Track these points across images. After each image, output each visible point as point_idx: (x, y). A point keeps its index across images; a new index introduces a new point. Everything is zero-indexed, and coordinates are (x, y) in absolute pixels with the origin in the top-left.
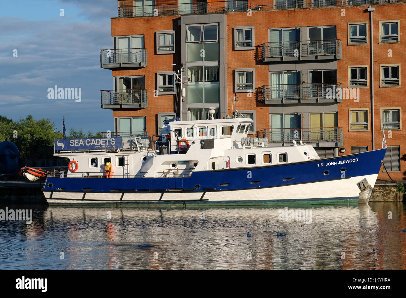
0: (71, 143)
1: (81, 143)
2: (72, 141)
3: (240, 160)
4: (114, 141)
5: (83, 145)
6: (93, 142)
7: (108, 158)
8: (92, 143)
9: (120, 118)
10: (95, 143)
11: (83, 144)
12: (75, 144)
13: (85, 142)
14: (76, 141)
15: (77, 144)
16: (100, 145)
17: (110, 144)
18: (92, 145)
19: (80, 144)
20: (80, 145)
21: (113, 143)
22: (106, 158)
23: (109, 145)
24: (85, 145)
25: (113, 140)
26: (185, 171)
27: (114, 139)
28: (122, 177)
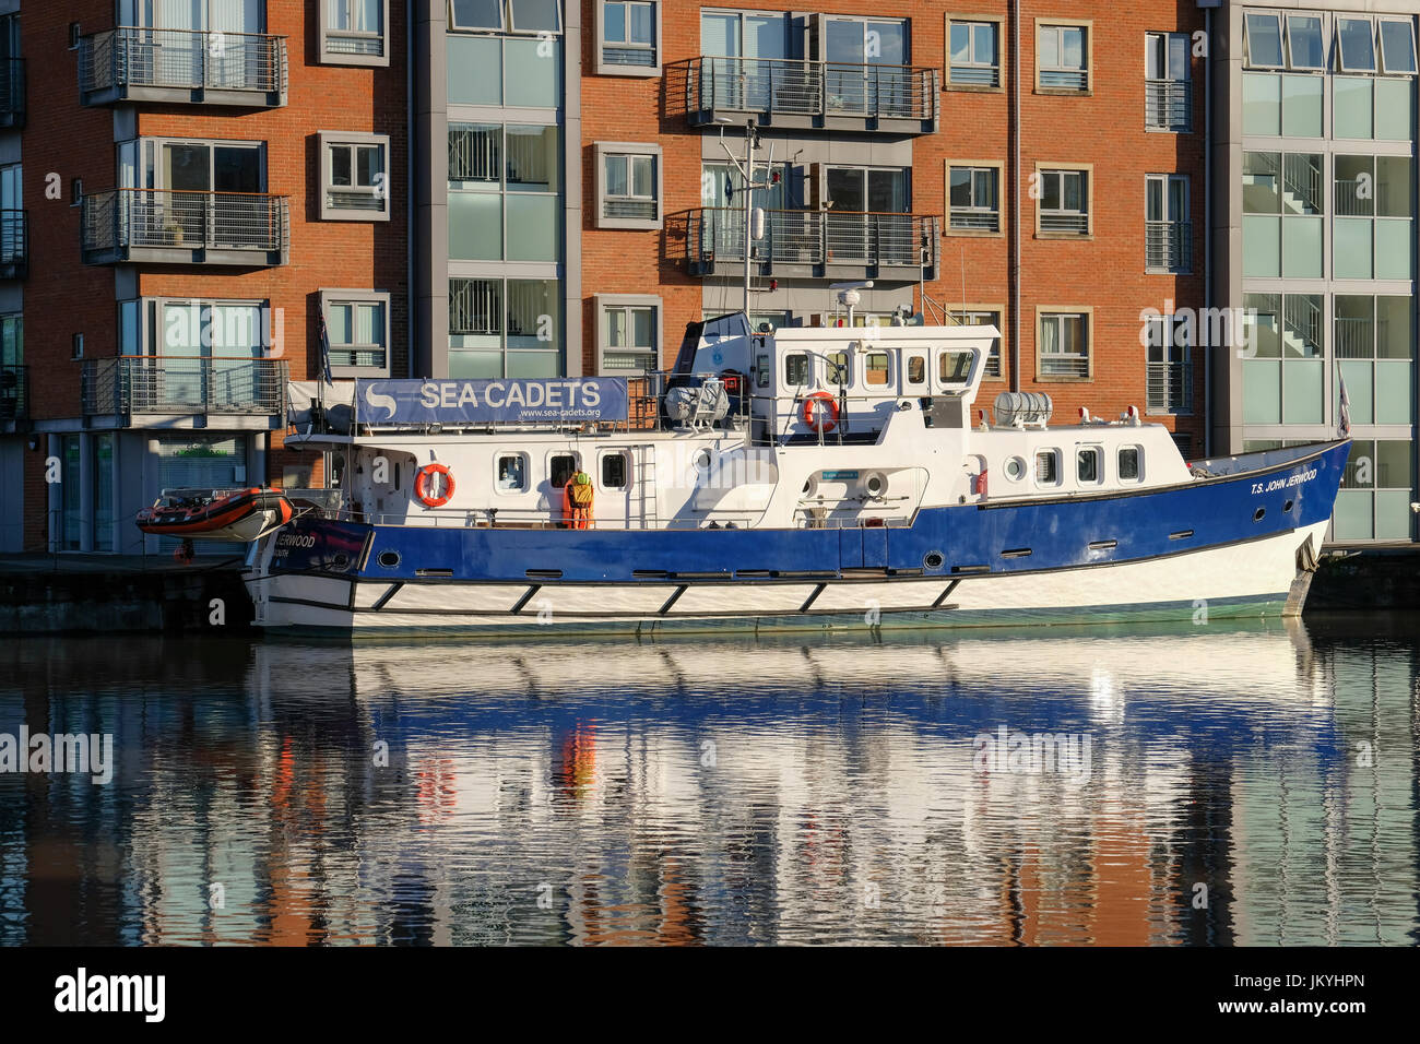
0: (428, 394)
1: (468, 395)
2: (430, 390)
3: (1018, 467)
4: (597, 392)
5: (476, 405)
6: (516, 395)
7: (569, 455)
8: (511, 399)
9: (166, 301)
10: (520, 399)
11: (473, 400)
12: (444, 400)
13: (483, 395)
14: (448, 390)
15: (449, 400)
16: (543, 407)
17: (578, 404)
18: (508, 405)
19: (463, 399)
20: (460, 405)
21: (591, 399)
22: (558, 454)
23: (575, 408)
24: (482, 404)
25: (590, 389)
26: (847, 506)
27: (596, 387)
28: (621, 526)
